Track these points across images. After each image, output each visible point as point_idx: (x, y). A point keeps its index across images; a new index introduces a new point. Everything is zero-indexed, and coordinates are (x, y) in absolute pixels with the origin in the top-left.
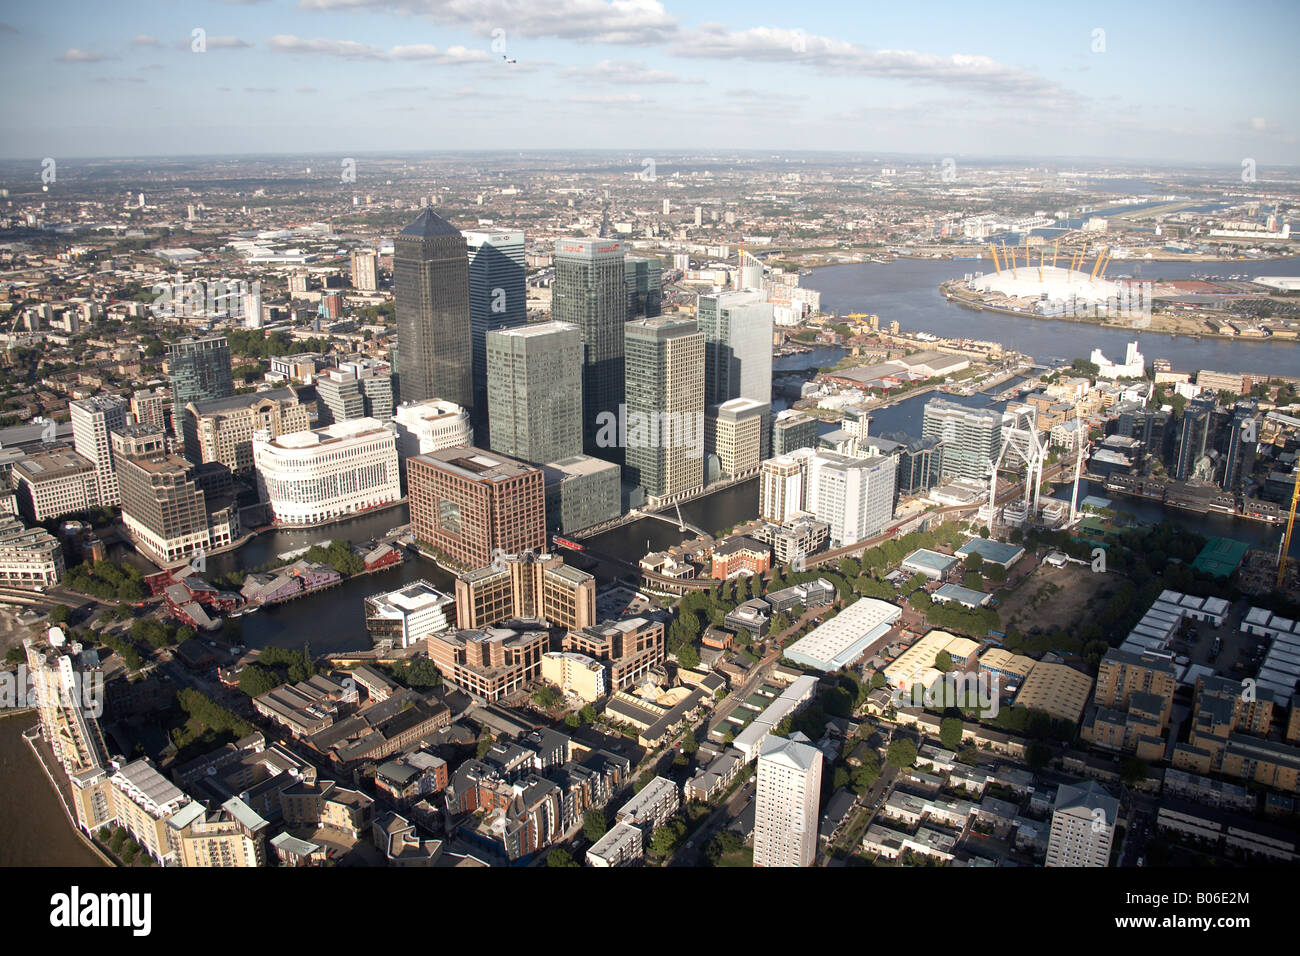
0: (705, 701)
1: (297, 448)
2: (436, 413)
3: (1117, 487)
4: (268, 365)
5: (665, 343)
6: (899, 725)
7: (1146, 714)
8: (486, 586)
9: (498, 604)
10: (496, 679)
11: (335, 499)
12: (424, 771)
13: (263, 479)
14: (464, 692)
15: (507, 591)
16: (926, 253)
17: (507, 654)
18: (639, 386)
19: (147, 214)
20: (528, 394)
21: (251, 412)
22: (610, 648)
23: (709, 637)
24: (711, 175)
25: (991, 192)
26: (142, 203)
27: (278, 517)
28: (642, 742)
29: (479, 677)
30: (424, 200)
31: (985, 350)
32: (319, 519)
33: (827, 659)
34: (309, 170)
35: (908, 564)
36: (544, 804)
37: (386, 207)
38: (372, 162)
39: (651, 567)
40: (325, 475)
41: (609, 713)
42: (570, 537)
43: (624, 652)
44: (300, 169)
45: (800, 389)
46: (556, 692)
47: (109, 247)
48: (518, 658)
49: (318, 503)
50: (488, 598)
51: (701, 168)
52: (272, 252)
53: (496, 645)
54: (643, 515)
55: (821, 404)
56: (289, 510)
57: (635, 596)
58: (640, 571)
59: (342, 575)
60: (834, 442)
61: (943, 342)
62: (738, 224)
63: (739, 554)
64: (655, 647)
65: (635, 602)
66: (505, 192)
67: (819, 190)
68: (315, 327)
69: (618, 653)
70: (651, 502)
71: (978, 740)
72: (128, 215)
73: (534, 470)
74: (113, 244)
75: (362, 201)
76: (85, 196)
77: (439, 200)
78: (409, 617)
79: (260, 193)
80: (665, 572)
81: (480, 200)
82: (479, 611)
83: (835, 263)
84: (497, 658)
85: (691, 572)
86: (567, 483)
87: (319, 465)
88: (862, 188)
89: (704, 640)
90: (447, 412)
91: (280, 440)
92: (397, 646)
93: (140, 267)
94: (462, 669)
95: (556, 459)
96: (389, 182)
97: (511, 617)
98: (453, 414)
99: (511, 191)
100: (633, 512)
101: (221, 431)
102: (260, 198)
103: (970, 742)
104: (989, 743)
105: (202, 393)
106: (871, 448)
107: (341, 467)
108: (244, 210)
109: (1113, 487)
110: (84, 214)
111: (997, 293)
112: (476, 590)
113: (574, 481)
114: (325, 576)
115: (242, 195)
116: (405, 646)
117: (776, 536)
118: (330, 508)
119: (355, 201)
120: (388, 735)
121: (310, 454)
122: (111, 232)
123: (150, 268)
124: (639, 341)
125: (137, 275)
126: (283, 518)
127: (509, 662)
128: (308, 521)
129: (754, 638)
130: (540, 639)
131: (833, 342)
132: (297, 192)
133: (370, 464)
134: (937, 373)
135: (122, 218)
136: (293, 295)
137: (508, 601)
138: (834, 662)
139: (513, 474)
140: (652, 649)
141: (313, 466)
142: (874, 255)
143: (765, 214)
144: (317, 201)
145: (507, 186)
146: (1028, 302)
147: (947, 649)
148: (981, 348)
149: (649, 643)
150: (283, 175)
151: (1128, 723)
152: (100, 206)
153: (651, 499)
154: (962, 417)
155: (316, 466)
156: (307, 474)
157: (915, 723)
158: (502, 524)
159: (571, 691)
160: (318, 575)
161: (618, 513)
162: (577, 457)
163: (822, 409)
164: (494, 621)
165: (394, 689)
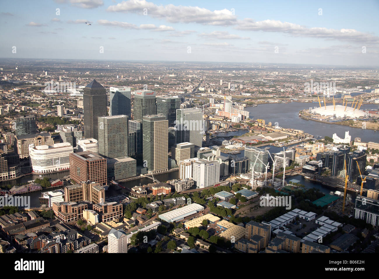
0: (127, 227)
1: (41, 150)
2: (89, 142)
3: (308, 177)
4: (57, 127)
5: (153, 123)
6: (180, 239)
7: (254, 241)
8: (74, 190)
9: (78, 196)
10: (67, 216)
11: (52, 166)
12: (30, 237)
13: (31, 159)
14: (59, 220)
15: (81, 192)
16: (303, 100)
17: (73, 209)
18: (146, 136)
19: (46, 78)
20: (108, 136)
21: (35, 139)
22: (103, 210)
23: (138, 210)
24: (246, 72)
25: (347, 79)
26: (46, 74)
27: (34, 171)
28: (100, 236)
29: (63, 215)
30: (140, 77)
31: (297, 133)
32: (46, 172)
33: (170, 218)
34: (108, 66)
35: (216, 195)
36: (54, 246)
37: (127, 80)
38: (132, 64)
39: (134, 190)
40: (49, 158)
41: (97, 228)
42: (116, 181)
43: (108, 211)
44: (106, 66)
45: (222, 142)
46: (85, 222)
47: (28, 88)
48: (76, 210)
49: (46, 167)
50: (74, 194)
51: (243, 69)
52: (80, 93)
53: (70, 206)
54: (144, 176)
55: (226, 147)
56: (38, 169)
57: (126, 198)
58: (130, 190)
59: (43, 187)
60: (207, 156)
61: (284, 130)
62: (243, 89)
63: (162, 188)
64: (119, 211)
65: (125, 200)
66: (170, 76)
67: (281, 78)
68: (79, 116)
69: (106, 211)
70: (149, 173)
71: (201, 245)
72: (40, 78)
73: (103, 158)
74: (29, 88)
75: (120, 77)
76: (29, 71)
77: (146, 78)
78: (51, 198)
79: (88, 73)
80: (137, 192)
81: (159, 78)
82: (71, 197)
83: (268, 103)
84: (70, 210)
85: (145, 192)
86: (117, 164)
87: (47, 155)
88: (298, 77)
89: (137, 211)
90: (93, 142)
91: (37, 147)
92: (47, 207)
93: (34, 95)
94: (60, 213)
95: (118, 157)
96: (133, 71)
97: (82, 200)
98: (95, 143)
99: (173, 75)
100: (142, 175)
101: (24, 145)
102: (87, 75)
103: (199, 245)
104: (204, 246)
105: (26, 134)
106: (219, 159)
107: (55, 156)
108: (79, 78)
109: (307, 177)
110: (25, 77)
111: (318, 114)
112: (70, 191)
113: (119, 164)
114: (37, 187)
115: (81, 73)
116: (49, 207)
117: (175, 183)
118: (50, 169)
119: (118, 77)
120: (27, 228)
121: (44, 152)
122: (31, 84)
123: (37, 96)
124: (146, 122)
125: (32, 98)
126: (35, 171)
127: (73, 212)
128: (42, 172)
129: (153, 212)
130: (84, 206)
131: (246, 128)
132: (100, 73)
133: (64, 156)
134: (273, 139)
135: (37, 80)
136: (78, 106)
137: (81, 195)
138: (172, 220)
139: (96, 159)
140: (117, 212)
141: (45, 155)
142: (283, 100)
143: (255, 86)
144: (105, 76)
145: (171, 74)
146: (328, 117)
147: (209, 219)
148: (295, 132)
149: (117, 210)
150: (100, 67)
151: (248, 244)
152: (32, 75)
153: (149, 172)
154: (255, 151)
155: (46, 155)
156: (43, 158)
157: (185, 238)
158: (91, 174)
159: (90, 222)
160: (34, 186)
161: (135, 175)
162: (125, 157)
163: (226, 149)
164: (76, 201)
165: (37, 217)
